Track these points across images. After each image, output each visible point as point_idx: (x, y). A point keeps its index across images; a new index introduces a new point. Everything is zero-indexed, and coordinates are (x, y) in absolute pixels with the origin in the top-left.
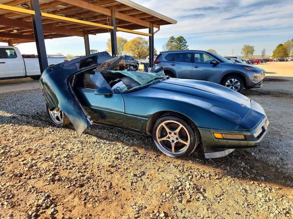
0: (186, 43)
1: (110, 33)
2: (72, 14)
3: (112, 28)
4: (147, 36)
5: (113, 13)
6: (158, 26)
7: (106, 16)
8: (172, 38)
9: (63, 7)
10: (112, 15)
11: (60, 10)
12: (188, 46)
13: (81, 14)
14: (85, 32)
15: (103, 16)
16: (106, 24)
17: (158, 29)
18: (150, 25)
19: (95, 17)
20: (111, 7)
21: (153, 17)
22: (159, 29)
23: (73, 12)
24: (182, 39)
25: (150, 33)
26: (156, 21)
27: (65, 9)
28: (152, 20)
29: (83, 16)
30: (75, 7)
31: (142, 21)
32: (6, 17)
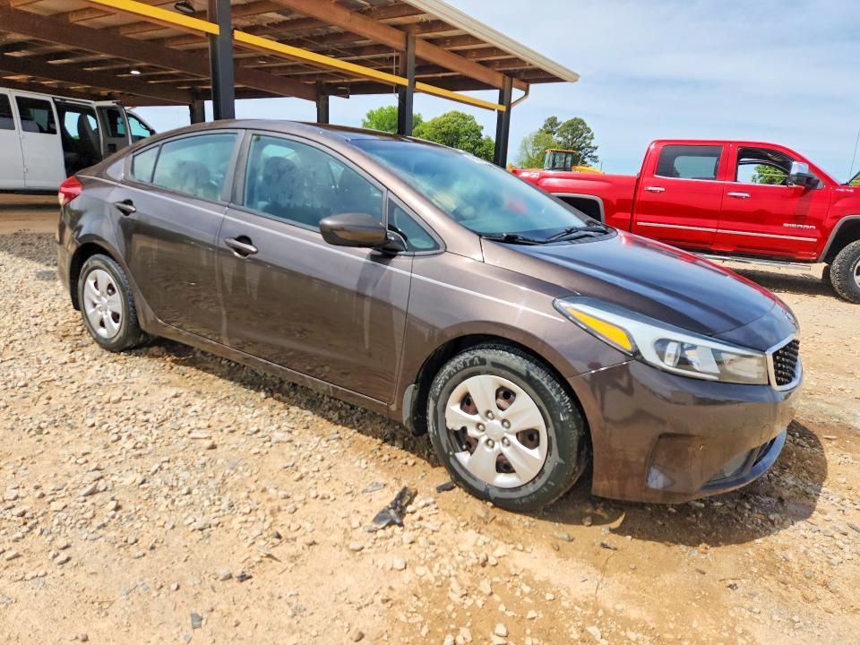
0: (592, 138)
1: (397, 95)
2: (297, 37)
3: (405, 82)
4: (494, 110)
5: (409, 43)
6: (524, 85)
7: (388, 49)
8: (552, 122)
9: (280, 17)
10: (407, 48)
11: (268, 24)
12: (596, 148)
13: (321, 39)
14: (321, 87)
15: (380, 47)
16: (389, 71)
17: (523, 93)
18: (504, 81)
19: (359, 50)
20: (406, 25)
21: (516, 60)
22: (526, 94)
23: (304, 31)
24: (581, 127)
25: (501, 102)
26: (522, 71)
27: (284, 23)
28: (510, 68)
29: (326, 46)
30: (310, 20)
31: (482, 68)
32: (121, 33)
